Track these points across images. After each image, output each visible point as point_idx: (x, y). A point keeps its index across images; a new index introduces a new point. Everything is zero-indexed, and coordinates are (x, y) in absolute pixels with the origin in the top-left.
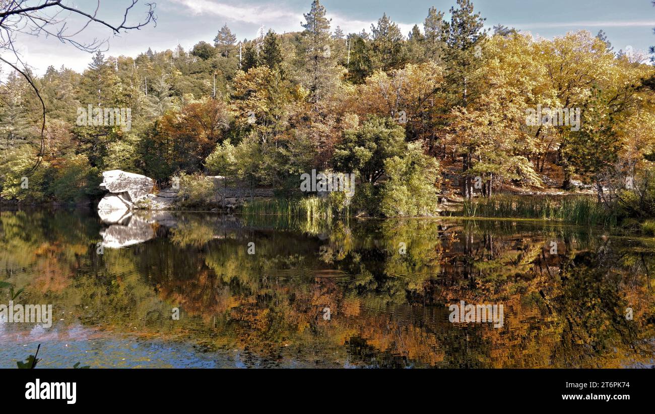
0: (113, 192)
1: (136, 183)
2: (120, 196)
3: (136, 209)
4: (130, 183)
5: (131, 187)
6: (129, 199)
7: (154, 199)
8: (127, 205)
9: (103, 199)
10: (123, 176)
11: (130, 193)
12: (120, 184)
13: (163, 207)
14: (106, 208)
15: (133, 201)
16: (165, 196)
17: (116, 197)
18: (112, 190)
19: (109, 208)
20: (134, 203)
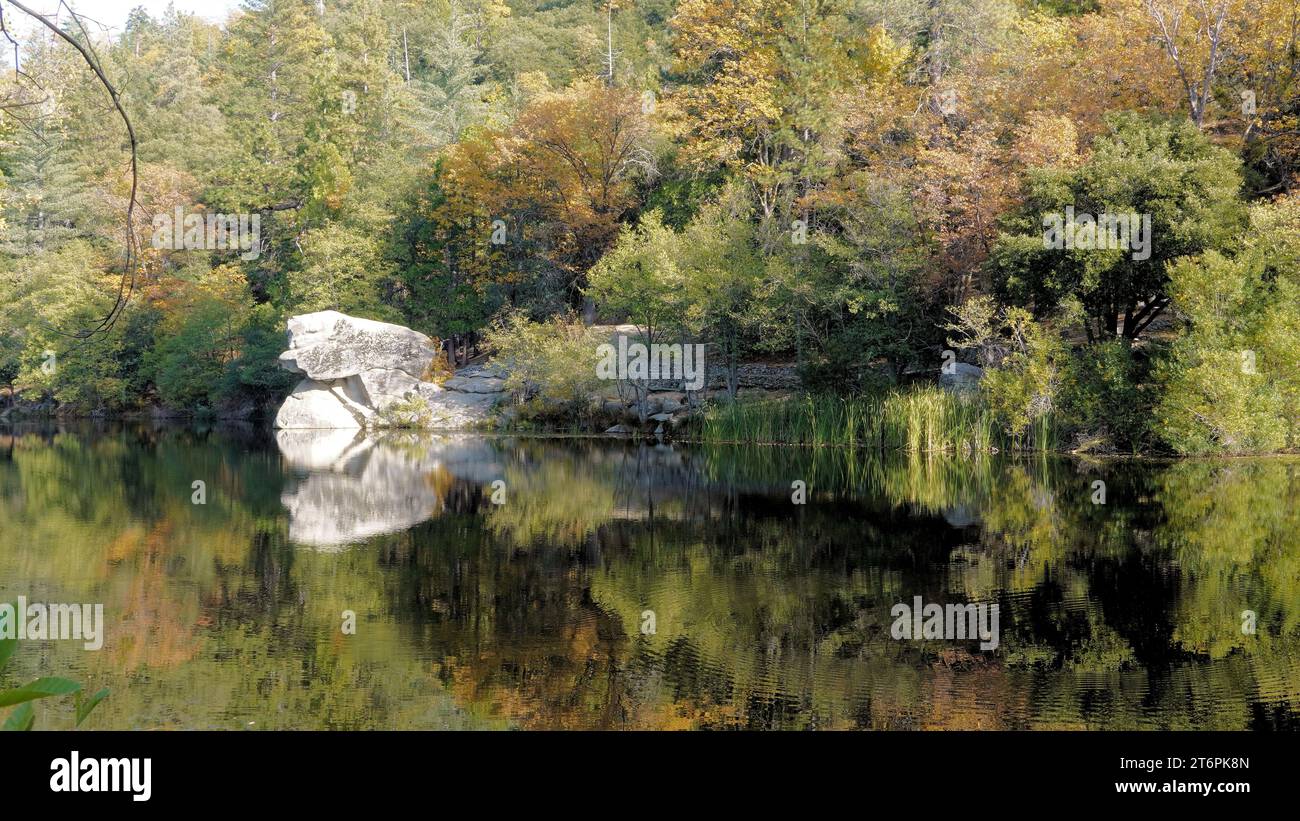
0: (319, 377)
1: (381, 349)
2: (339, 390)
3: (385, 427)
4: (365, 348)
5: (368, 361)
6: (364, 399)
7: (435, 398)
8: (359, 417)
9: (289, 398)
10: (344, 330)
11: (365, 380)
12: (336, 353)
13: (461, 423)
14: (301, 426)
15: (375, 405)
16: (469, 390)
17: (327, 392)
18: (316, 373)
19: (308, 427)
20: (377, 411)
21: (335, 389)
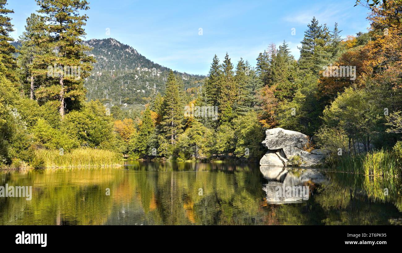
0: (271, 149)
1: (291, 139)
2: (278, 153)
3: (290, 166)
4: (285, 140)
5: (286, 144)
6: (285, 157)
7: (307, 156)
8: (283, 162)
9: (264, 156)
10: (281, 134)
11: (284, 150)
12: (277, 141)
13: (311, 165)
14: (266, 165)
15: (288, 158)
16: (317, 154)
17: (275, 154)
18: (270, 148)
19: (268, 165)
20: (288, 160)
21: (277, 153)
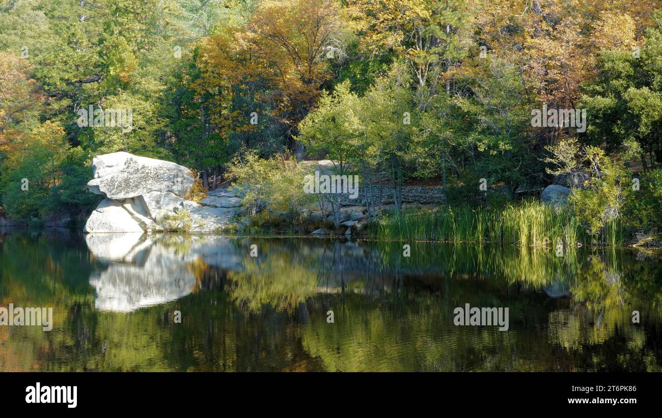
0: (114, 197)
1: (157, 177)
2: (128, 206)
3: (160, 232)
4: (145, 178)
5: (148, 186)
6: (146, 212)
7: (195, 211)
8: (143, 224)
9: (94, 212)
10: (132, 165)
11: (146, 199)
12: (127, 181)
13: (213, 228)
14: (101, 230)
15: (153, 216)
16: (218, 206)
17: (120, 208)
18: (113, 194)
19: (107, 231)
20: (155, 220)
21: (126, 205)
